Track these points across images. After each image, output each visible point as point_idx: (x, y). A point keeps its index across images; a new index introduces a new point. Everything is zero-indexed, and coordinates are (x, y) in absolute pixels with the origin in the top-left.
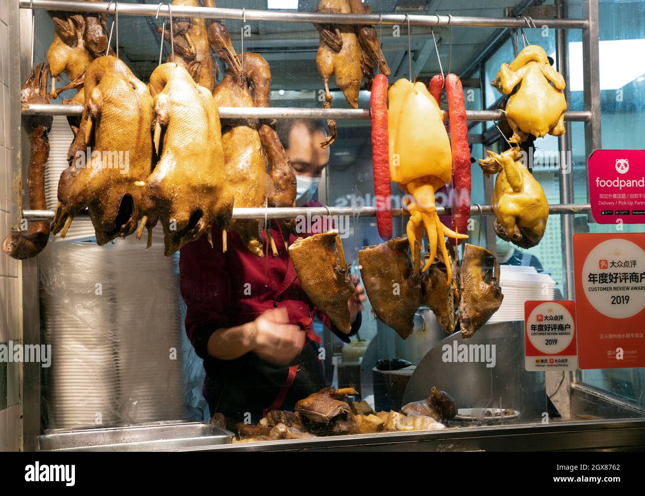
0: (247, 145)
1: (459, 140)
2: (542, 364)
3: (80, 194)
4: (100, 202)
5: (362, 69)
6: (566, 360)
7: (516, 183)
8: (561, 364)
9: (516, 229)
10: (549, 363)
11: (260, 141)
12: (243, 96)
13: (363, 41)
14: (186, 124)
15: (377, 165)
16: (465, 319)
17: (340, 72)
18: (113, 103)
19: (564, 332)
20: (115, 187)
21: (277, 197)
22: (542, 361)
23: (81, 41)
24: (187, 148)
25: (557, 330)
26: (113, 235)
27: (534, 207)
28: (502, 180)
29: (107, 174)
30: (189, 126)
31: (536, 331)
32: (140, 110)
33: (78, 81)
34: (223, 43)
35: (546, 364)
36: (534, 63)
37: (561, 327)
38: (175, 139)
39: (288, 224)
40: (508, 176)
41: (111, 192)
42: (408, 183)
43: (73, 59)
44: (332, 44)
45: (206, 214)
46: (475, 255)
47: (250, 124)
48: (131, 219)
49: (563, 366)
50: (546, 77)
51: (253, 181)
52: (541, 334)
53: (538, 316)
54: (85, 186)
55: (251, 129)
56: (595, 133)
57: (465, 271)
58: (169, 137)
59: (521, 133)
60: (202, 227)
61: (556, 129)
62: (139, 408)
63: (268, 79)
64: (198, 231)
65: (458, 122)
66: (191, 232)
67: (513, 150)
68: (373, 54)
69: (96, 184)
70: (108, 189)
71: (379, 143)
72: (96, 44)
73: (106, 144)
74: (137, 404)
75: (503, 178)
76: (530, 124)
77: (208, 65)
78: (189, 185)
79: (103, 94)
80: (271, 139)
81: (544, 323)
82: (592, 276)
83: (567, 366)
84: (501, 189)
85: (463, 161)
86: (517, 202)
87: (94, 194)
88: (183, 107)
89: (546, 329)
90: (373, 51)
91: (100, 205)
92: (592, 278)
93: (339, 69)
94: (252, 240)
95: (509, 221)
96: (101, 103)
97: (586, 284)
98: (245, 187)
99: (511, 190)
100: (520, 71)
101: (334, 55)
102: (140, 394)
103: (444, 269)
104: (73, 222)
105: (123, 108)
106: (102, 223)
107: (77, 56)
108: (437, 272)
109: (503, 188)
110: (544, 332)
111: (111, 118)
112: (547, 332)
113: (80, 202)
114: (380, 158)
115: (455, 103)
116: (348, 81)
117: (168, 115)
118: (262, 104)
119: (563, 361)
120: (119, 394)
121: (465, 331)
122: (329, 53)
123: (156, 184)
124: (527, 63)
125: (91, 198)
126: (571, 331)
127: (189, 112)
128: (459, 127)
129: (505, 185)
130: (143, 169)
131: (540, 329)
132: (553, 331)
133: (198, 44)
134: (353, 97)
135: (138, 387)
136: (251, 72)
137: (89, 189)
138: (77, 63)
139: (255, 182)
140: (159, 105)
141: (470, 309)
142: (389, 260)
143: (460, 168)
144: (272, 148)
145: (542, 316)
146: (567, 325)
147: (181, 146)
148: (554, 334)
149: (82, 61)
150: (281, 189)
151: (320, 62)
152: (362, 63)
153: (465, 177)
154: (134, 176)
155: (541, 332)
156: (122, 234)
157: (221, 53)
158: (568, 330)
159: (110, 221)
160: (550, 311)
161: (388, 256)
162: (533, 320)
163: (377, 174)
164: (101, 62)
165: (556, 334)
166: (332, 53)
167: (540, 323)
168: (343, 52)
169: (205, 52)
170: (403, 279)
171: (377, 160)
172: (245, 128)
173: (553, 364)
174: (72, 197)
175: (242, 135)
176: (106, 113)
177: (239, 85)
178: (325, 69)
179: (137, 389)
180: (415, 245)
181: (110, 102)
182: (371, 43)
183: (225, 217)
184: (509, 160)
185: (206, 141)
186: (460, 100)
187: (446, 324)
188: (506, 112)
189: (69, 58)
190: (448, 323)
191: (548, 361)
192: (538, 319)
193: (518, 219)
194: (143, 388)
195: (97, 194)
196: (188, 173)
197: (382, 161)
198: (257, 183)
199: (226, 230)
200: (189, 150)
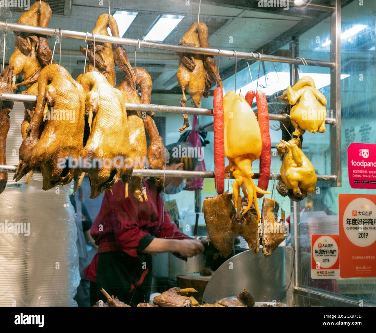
0: (136, 128)
1: (265, 132)
2: (321, 274)
3: (41, 156)
4: (52, 161)
5: (205, 82)
6: (334, 272)
7: (299, 161)
8: (331, 274)
9: (299, 189)
10: (324, 274)
11: (144, 125)
12: (134, 96)
13: (207, 66)
14: (110, 113)
15: (218, 145)
16: (267, 245)
17: (192, 84)
18: (63, 96)
19: (333, 254)
20: (62, 152)
21: (154, 162)
22: (321, 272)
23: (33, 52)
24: (110, 128)
25: (329, 253)
26: (55, 184)
27: (309, 176)
28: (289, 159)
29: (58, 143)
30: (111, 114)
31: (318, 254)
32: (80, 102)
33: (31, 79)
34: (124, 61)
35: (323, 274)
36: (308, 87)
37: (331, 252)
38: (103, 122)
39: (159, 180)
40: (294, 156)
41: (60, 155)
42: (235, 158)
43: (28, 64)
44: (189, 66)
45: (119, 172)
46: (271, 205)
47: (139, 114)
48: (69, 173)
49: (332, 275)
50: (315, 96)
51: (140, 151)
52: (321, 255)
53: (319, 244)
54: (45, 150)
55: (139, 118)
56: (338, 132)
57: (266, 215)
58: (98, 120)
59: (300, 130)
60: (116, 180)
61: (321, 128)
62: (41, 301)
63: (151, 86)
64: (113, 183)
65: (264, 121)
66: (108, 184)
67: (295, 140)
68: (213, 74)
69: (52, 150)
70: (58, 153)
71: (219, 131)
72: (45, 56)
73: (58, 123)
74: (41, 298)
75: (290, 157)
76: (307, 124)
77: (113, 75)
78: (111, 153)
79: (56, 90)
80: (151, 125)
81: (323, 248)
82: (348, 220)
83: (334, 275)
84: (288, 164)
85: (267, 145)
86: (299, 172)
87: (50, 156)
88: (107, 102)
89: (323, 253)
90: (213, 72)
91: (53, 163)
92: (348, 221)
93: (192, 82)
94: (137, 190)
95: (294, 184)
96: (55, 95)
97: (346, 225)
98: (135, 155)
99: (295, 165)
100: (299, 91)
101: (189, 73)
102: (42, 291)
103: (255, 213)
104: (33, 174)
105: (70, 99)
106: (53, 175)
107: (30, 63)
108: (251, 215)
109: (289, 163)
110: (322, 254)
111: (62, 106)
112: (323, 254)
113: (41, 161)
114: (219, 141)
115: (263, 109)
116: (197, 90)
117: (97, 106)
118: (146, 102)
119: (332, 272)
120: (27, 291)
121: (267, 252)
122: (186, 71)
123: (93, 151)
124: (303, 86)
125: (48, 159)
126: (337, 254)
127: (112, 105)
128: (265, 123)
129: (291, 162)
130: (79, 141)
131: (320, 252)
132: (327, 254)
133: (108, 60)
134: (198, 100)
135: (40, 287)
136: (140, 80)
137: (47, 153)
138: (30, 67)
139: (141, 153)
140: (92, 99)
141: (270, 239)
142: (223, 206)
143: (265, 149)
144: (152, 131)
145: (321, 244)
146: (335, 250)
147: (107, 127)
148: (327, 256)
149: (34, 66)
150: (156, 157)
151: (180, 77)
152: (205, 79)
153: (268, 155)
154: (74, 145)
155: (321, 254)
156: (62, 183)
157: (122, 67)
158: (335, 254)
159: (58, 174)
160: (326, 241)
161: (222, 204)
162: (316, 247)
163: (217, 151)
164: (51, 68)
165: (329, 256)
166: (188, 72)
167: (320, 249)
168: (195, 72)
169: (112, 65)
170: (229, 219)
171: (217, 142)
172: (135, 117)
173: (326, 274)
174: (35, 157)
175: (134, 121)
176: (59, 102)
177: (132, 89)
178: (184, 82)
179: (39, 288)
180: (238, 197)
181: (62, 95)
182: (213, 67)
183: (128, 174)
184: (295, 146)
185: (122, 124)
186: (265, 107)
187: (254, 248)
188: (290, 116)
189: (25, 63)
190: (255, 247)
191: (324, 272)
192: (319, 246)
193: (300, 183)
194: (44, 288)
195: (52, 156)
196: (111, 145)
197: (221, 143)
198: (142, 153)
199: (128, 183)
200: (111, 130)
